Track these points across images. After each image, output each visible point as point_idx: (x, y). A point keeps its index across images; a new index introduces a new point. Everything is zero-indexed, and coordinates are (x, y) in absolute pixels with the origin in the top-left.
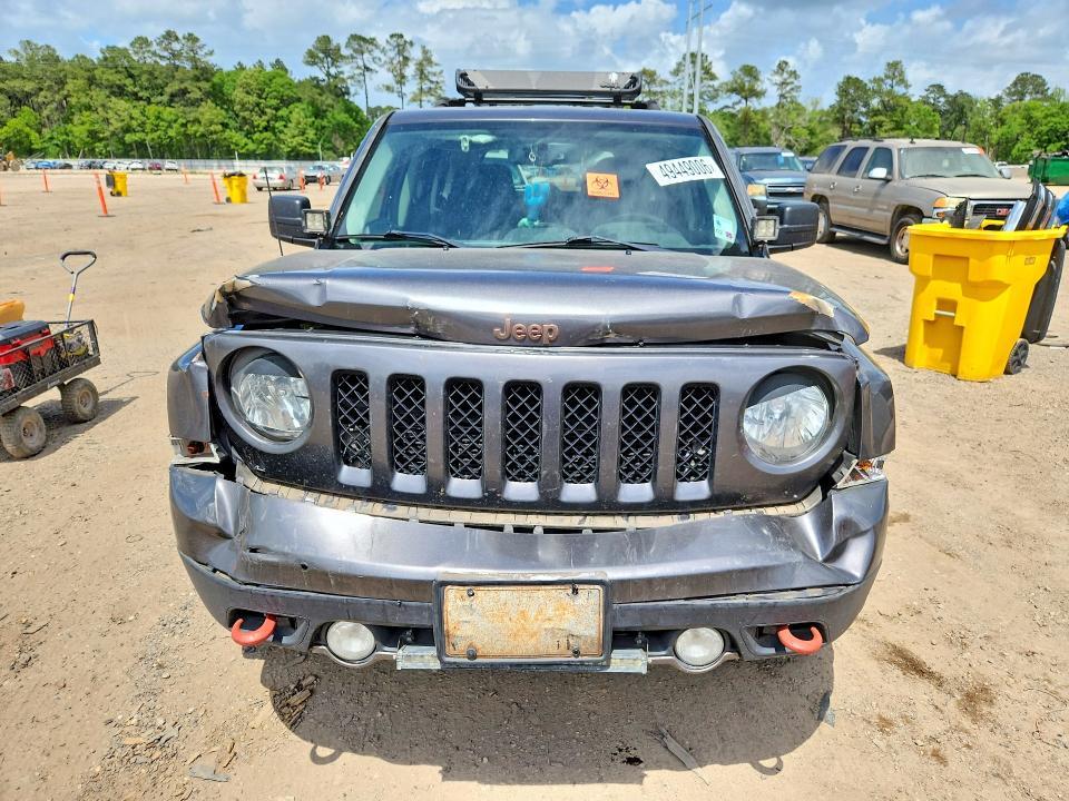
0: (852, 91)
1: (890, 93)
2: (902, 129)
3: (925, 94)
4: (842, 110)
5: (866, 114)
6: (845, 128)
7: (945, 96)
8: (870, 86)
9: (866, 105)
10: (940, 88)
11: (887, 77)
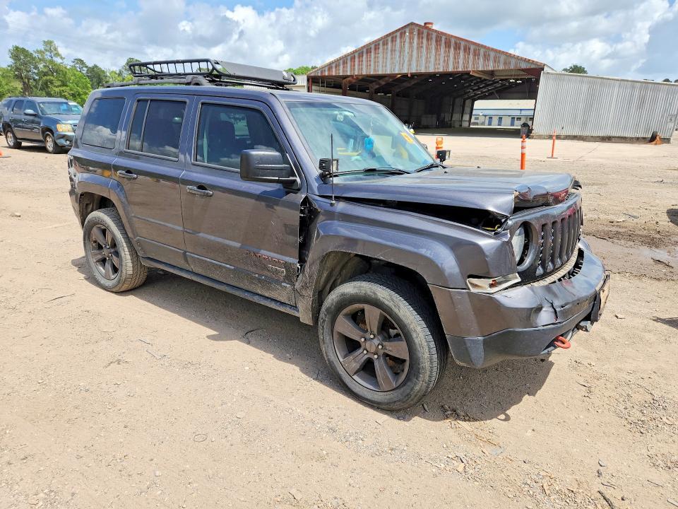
0: (22, 57)
1: (52, 62)
2: (67, 86)
3: (72, 64)
4: (17, 69)
5: (37, 74)
6: (24, 83)
7: (86, 67)
8: (35, 55)
9: (36, 67)
10: (81, 62)
11: (46, 50)
